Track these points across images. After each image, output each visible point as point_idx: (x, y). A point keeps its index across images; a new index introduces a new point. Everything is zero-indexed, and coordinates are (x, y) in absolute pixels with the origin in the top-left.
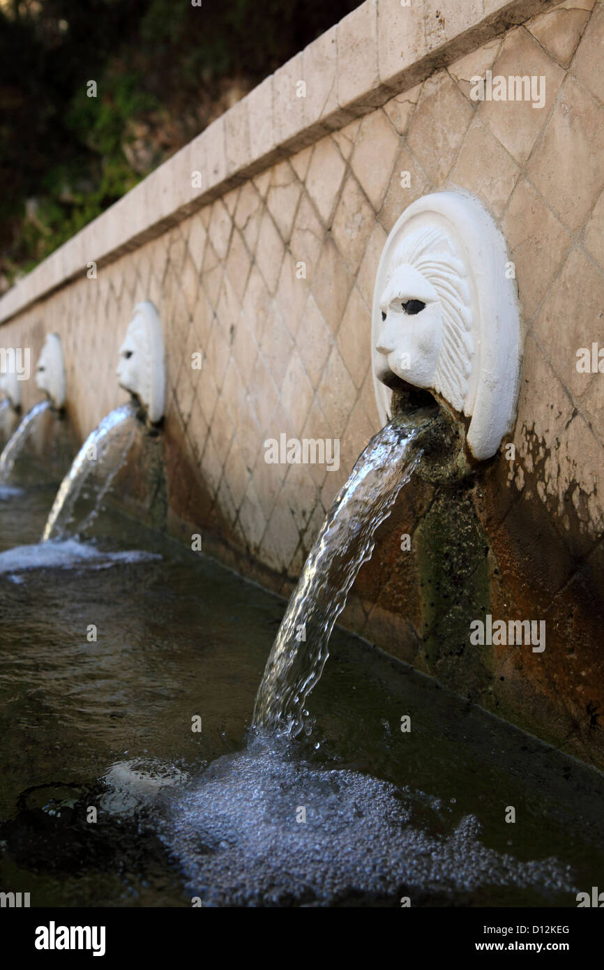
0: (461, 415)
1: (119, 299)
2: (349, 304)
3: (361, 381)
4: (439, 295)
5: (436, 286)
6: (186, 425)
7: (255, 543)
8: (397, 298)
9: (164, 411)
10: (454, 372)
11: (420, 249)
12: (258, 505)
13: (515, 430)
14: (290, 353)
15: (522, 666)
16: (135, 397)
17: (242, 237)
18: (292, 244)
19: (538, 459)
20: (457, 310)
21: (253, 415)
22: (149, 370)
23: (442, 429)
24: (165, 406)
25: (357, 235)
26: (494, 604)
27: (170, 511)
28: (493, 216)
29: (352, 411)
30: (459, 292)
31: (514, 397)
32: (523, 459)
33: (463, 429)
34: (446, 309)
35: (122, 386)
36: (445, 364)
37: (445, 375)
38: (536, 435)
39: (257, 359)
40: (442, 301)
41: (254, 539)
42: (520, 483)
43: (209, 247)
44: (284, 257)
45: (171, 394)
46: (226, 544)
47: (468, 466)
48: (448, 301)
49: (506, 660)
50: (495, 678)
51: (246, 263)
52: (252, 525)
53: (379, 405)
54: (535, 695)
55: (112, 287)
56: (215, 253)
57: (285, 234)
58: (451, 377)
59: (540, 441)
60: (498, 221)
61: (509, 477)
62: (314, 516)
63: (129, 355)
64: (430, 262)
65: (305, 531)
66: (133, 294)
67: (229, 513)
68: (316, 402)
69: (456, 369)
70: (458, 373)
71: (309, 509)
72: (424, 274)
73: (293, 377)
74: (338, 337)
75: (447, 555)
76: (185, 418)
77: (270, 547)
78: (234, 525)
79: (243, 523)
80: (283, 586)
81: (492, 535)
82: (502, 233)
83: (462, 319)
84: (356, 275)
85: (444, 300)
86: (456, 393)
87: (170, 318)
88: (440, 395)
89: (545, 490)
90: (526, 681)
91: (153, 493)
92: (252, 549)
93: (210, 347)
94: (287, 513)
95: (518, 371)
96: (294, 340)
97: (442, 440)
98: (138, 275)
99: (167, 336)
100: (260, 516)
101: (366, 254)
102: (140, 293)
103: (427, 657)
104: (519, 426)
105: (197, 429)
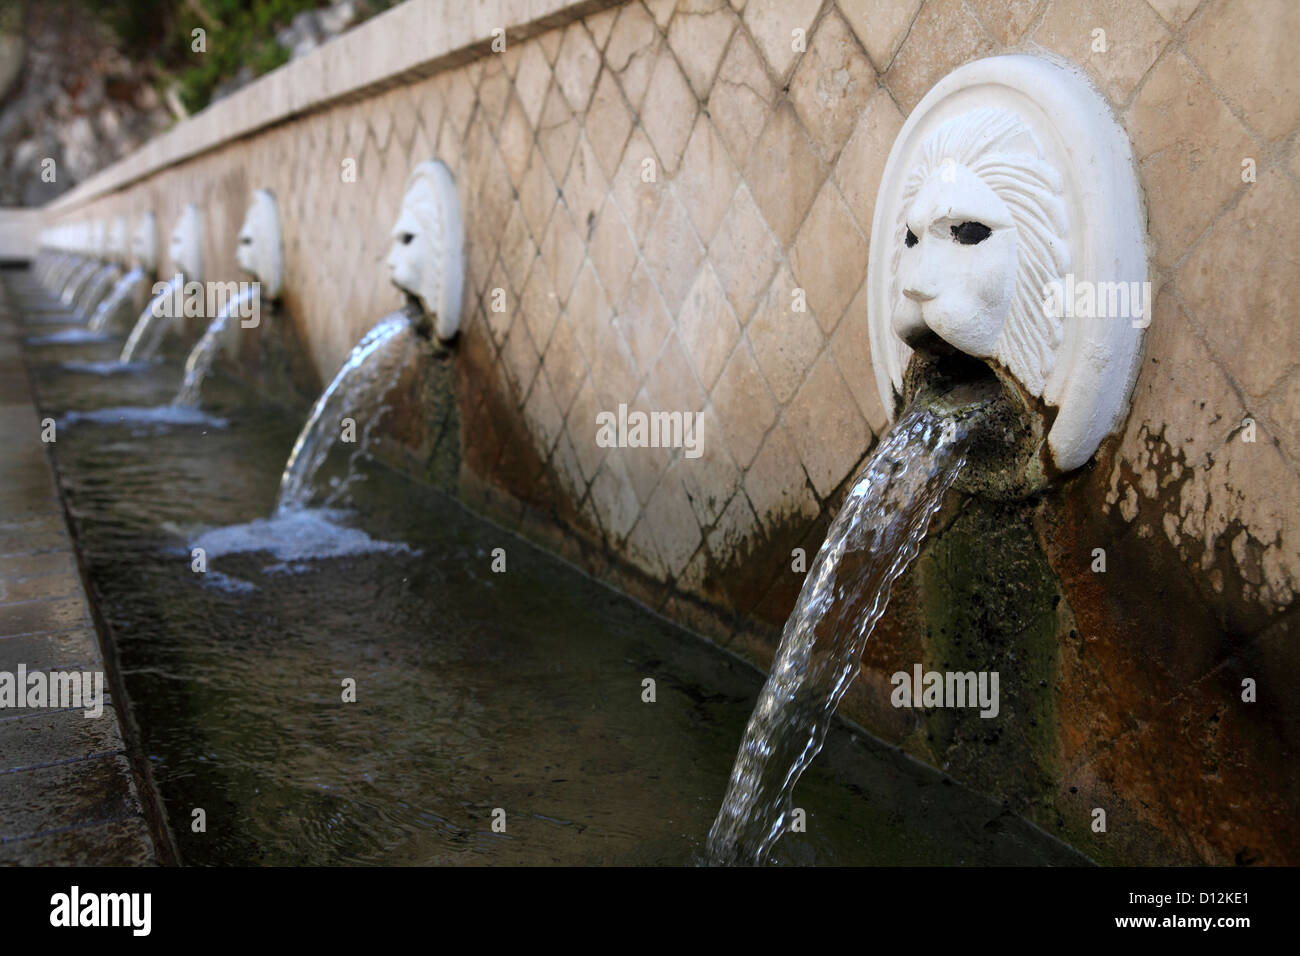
0: (1039, 402)
1: (383, 153)
2: (817, 205)
3: (832, 323)
4: (1014, 217)
5: (1010, 205)
6: (499, 350)
7: (619, 535)
8: (944, 218)
9: (461, 324)
10: (1034, 338)
11: (983, 143)
12: (626, 480)
13: (1124, 431)
14: (698, 264)
15: (1113, 776)
16: (415, 301)
17: (619, 83)
18: (710, 103)
19: (1167, 480)
20: (1044, 243)
21: (624, 347)
22: (440, 263)
23: (1002, 419)
24: (463, 316)
25: (839, 103)
26: (1064, 681)
27: (464, 466)
28: (1109, 101)
29: (812, 364)
30: (1050, 216)
31: (1129, 381)
32: (1139, 477)
33: (1040, 423)
34: (1026, 240)
35: (395, 283)
36: (1020, 325)
37: (1017, 340)
38: (1166, 443)
39: (634, 267)
40: (1018, 227)
41: (617, 527)
42: (1129, 511)
43: (555, 90)
44: (695, 121)
45: (474, 302)
46: (565, 527)
47: (1044, 478)
48: (1032, 228)
49: (1082, 764)
50: (1058, 786)
51: (624, 123)
52: (614, 510)
53: (877, 368)
54: (1136, 823)
55: (371, 132)
56: (565, 101)
57: (699, 88)
58: (1028, 344)
59: (1175, 453)
60: (1118, 111)
61: (1107, 499)
62: (731, 508)
63: (408, 238)
64: (1002, 165)
65: (713, 527)
66: (409, 147)
67: (572, 485)
68: (743, 343)
69: (1037, 333)
70: (1041, 341)
71: (720, 499)
72: (990, 183)
73: (702, 301)
74: (792, 252)
75: (977, 598)
76: (499, 338)
77: (646, 543)
78: (581, 503)
79: (597, 502)
80: (666, 601)
81: (1070, 580)
82: (1125, 129)
83: (1054, 258)
84: (833, 163)
85: (1025, 227)
86: (1035, 370)
87: (476, 191)
88: (1007, 370)
89: (1179, 529)
90: (1118, 801)
91: (434, 440)
92: (612, 542)
93: (550, 238)
94: (680, 497)
95: (1139, 344)
96: (707, 248)
97: (1002, 435)
98: (420, 119)
99: (470, 215)
100: (629, 495)
101: (855, 134)
102: (422, 146)
103: (931, 738)
104: (1134, 426)
105: (520, 357)
